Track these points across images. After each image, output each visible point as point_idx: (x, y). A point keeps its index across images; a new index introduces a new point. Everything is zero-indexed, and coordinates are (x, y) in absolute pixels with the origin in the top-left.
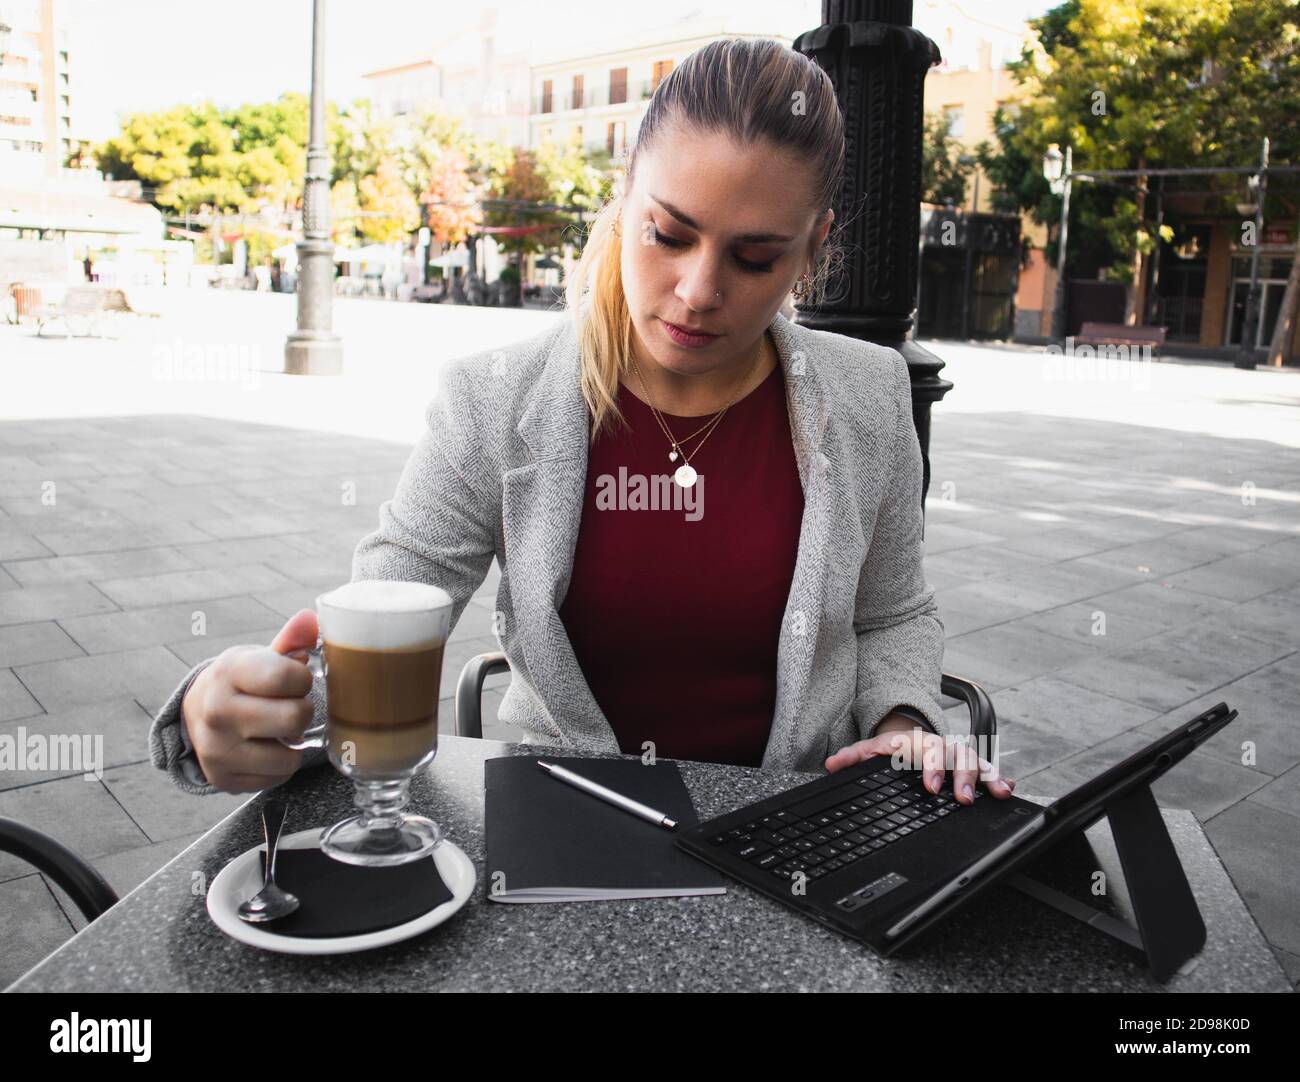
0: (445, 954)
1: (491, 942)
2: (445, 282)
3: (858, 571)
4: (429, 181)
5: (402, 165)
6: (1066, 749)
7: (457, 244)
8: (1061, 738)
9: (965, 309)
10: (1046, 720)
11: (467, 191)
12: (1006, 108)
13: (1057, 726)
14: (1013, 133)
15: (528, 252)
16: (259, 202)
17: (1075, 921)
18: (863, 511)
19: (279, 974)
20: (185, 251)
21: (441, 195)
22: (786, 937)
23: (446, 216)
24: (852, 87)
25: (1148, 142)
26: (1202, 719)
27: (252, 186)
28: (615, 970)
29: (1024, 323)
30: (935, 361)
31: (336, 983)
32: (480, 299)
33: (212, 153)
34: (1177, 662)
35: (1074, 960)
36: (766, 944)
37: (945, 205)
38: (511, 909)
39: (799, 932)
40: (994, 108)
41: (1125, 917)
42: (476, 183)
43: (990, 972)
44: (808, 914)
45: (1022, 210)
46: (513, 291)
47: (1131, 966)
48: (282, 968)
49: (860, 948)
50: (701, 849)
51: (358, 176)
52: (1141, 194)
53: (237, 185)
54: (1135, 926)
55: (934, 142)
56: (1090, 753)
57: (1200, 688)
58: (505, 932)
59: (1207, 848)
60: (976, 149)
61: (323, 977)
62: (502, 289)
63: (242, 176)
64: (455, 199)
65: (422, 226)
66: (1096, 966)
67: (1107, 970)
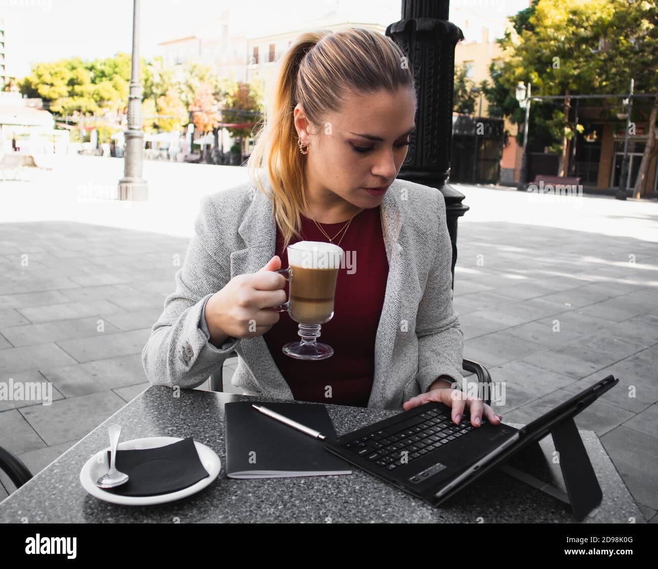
0: (205, 505)
1: (229, 499)
2: (202, 152)
3: (418, 305)
4: (193, 99)
5: (179, 91)
6: (527, 398)
7: (208, 132)
8: (525, 393)
9: (475, 168)
10: (517, 383)
11: (214, 105)
12: (496, 63)
13: (522, 387)
14: (500, 76)
15: (245, 137)
16: (104, 110)
17: (534, 489)
18: (420, 274)
19: (118, 516)
20: (65, 135)
21: (200, 107)
22: (383, 497)
23: (202, 118)
24: (417, 52)
25: (571, 81)
26: (601, 383)
27: (100, 101)
28: (294, 514)
29: (506, 175)
30: (460, 195)
31: (148, 520)
32: (220, 161)
33: (80, 84)
34: (585, 353)
35: (534, 509)
36: (373, 500)
37: (464, 113)
38: (239, 482)
39: (390, 494)
40: (490, 63)
41: (560, 487)
42: (218, 101)
43: (490, 515)
44: (395, 485)
45: (505, 116)
46: (237, 157)
47: (563, 512)
48: (119, 512)
49: (421, 502)
50: (339, 451)
51: (157, 97)
52: (567, 108)
53: (93, 101)
54: (566, 491)
55: (459, 80)
56: (540, 401)
57: (598, 367)
58: (236, 494)
59: (602, 451)
60: (481, 84)
61: (141, 517)
62: (232, 156)
63: (95, 96)
64: (207, 109)
65: (190, 123)
66: (545, 513)
67: (551, 514)
